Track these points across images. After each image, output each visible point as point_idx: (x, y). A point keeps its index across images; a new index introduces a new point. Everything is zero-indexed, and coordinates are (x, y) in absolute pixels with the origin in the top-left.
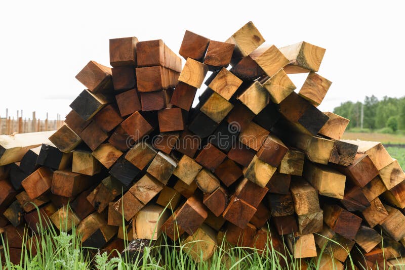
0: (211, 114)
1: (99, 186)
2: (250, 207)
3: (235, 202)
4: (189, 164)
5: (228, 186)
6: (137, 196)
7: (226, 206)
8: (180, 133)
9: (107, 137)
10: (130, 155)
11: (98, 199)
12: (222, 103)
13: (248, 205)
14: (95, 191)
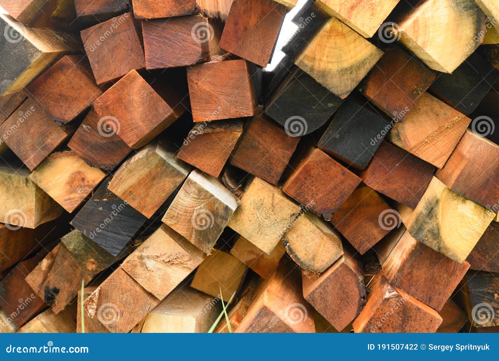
0: (324, 74)
1: (55, 250)
2: (425, 314)
3: (387, 300)
4: (268, 201)
5: (362, 253)
6: (139, 281)
7: (362, 306)
8: (244, 122)
9: (65, 135)
10: (121, 181)
11: (54, 281)
12: (352, 46)
13: (421, 306)
14: (45, 263)
